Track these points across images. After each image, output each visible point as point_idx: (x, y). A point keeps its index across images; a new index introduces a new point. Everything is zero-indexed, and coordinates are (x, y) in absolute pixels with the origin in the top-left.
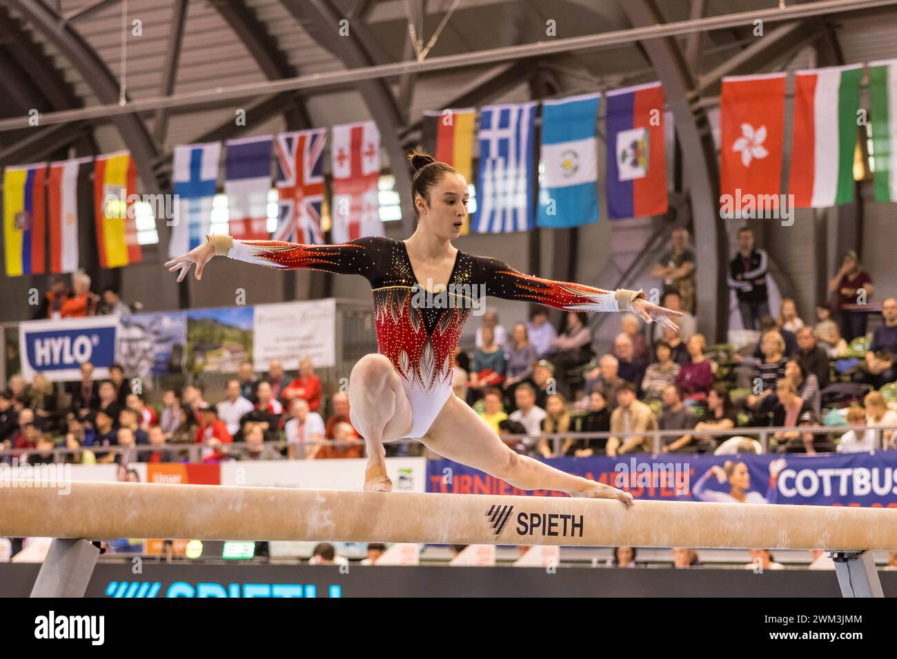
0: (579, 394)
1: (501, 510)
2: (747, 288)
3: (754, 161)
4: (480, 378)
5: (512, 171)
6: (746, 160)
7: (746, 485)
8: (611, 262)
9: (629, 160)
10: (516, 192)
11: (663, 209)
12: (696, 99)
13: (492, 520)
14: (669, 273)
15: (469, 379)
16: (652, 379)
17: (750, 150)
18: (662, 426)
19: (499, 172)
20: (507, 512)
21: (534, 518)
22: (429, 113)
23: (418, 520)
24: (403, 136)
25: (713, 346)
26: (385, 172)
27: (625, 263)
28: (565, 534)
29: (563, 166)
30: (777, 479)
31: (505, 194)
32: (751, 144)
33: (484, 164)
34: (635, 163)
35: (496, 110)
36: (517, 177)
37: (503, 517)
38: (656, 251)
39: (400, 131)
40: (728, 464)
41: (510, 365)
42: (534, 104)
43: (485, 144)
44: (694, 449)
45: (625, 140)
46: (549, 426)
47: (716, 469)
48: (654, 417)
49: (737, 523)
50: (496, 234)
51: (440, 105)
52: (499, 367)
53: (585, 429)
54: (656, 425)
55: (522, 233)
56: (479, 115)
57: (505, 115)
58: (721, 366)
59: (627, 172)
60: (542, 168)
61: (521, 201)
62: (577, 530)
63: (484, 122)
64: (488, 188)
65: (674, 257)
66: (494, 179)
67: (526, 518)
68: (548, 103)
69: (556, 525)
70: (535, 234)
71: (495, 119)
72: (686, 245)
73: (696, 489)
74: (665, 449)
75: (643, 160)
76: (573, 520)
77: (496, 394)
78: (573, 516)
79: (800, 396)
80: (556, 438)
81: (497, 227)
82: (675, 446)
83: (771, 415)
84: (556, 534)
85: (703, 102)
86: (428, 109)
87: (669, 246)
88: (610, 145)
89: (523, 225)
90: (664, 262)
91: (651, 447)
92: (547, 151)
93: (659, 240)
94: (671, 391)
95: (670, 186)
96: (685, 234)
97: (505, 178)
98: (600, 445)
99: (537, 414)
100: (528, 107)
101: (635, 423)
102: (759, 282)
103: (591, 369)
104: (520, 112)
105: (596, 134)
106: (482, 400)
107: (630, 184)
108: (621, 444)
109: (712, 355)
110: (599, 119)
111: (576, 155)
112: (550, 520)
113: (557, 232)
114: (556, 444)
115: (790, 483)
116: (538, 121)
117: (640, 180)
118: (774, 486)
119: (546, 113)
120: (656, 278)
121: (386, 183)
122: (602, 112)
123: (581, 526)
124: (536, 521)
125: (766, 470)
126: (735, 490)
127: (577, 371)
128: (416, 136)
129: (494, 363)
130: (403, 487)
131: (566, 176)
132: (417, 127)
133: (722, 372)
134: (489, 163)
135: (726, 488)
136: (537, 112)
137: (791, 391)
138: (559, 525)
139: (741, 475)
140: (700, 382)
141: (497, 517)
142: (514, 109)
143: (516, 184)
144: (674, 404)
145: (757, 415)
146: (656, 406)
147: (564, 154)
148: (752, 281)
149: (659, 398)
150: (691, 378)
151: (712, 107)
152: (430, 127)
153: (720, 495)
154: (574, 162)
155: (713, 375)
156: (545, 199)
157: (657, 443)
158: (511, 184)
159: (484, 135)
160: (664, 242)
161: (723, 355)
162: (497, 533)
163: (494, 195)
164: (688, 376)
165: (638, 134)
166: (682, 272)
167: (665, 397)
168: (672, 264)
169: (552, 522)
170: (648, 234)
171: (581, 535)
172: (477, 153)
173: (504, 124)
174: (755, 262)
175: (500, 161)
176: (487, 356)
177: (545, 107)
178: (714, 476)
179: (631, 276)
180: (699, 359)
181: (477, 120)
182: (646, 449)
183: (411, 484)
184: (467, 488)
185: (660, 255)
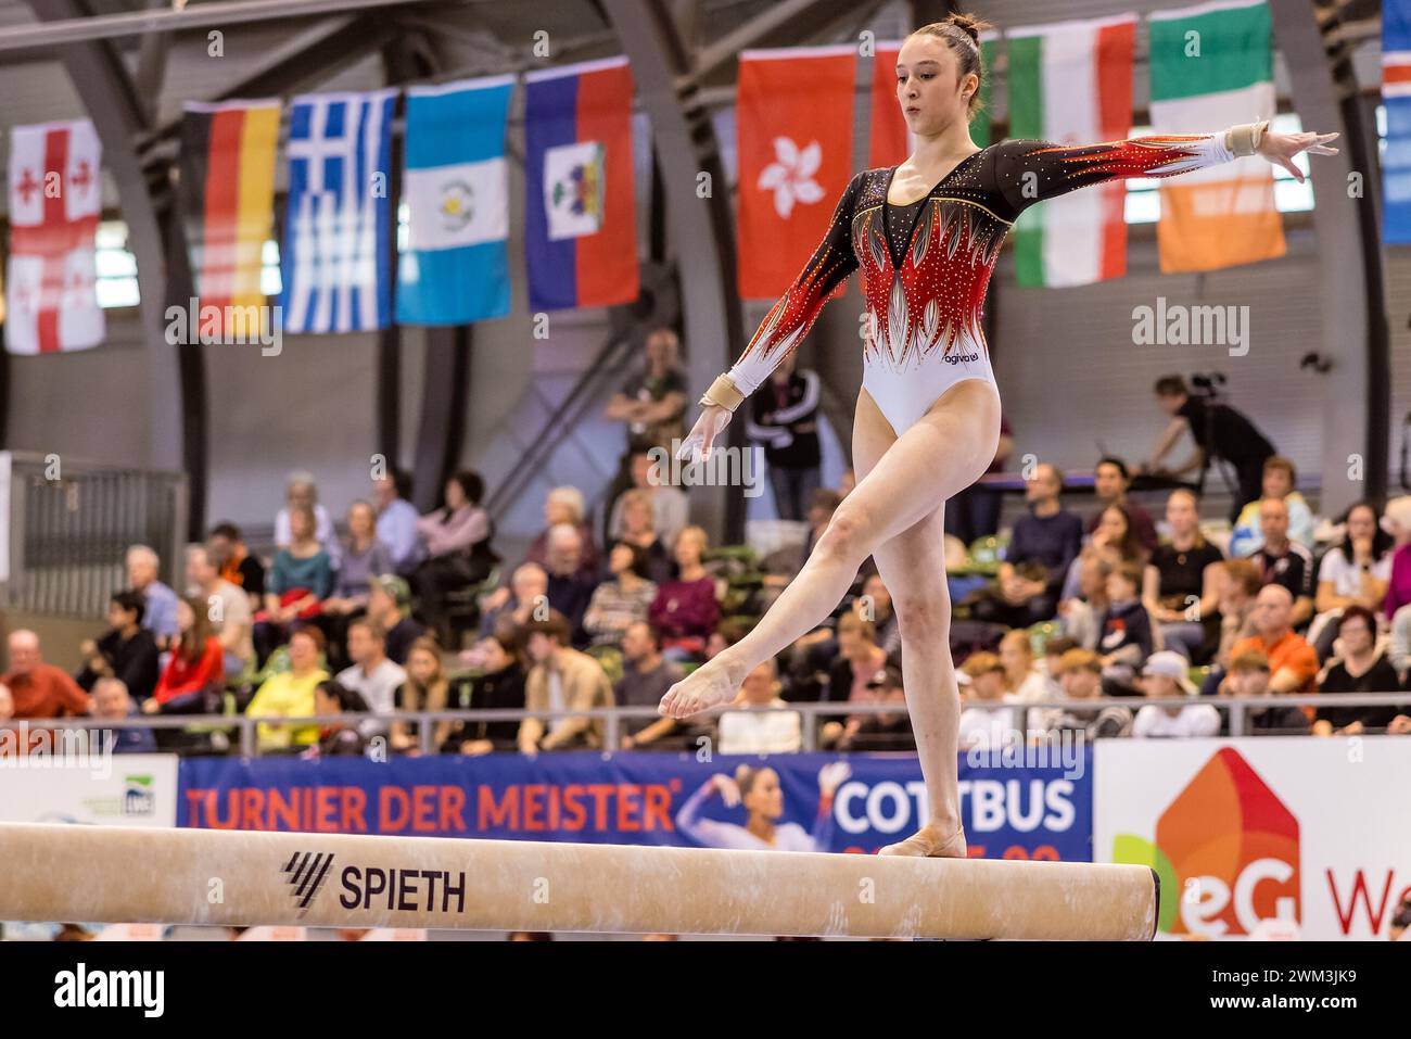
0: (469, 636)
1: (311, 861)
2: (783, 440)
3: (799, 207)
4: (284, 604)
5: (349, 217)
6: (784, 206)
7: (776, 810)
8: (530, 391)
9: (568, 201)
10: (356, 257)
11: (629, 293)
12: (689, 92)
13: (294, 881)
14: (639, 412)
15: (262, 607)
16: (605, 608)
17: (791, 189)
18: (622, 699)
19: (326, 219)
20: (322, 866)
21: (373, 876)
22: (193, 106)
23: (153, 880)
24: (143, 149)
25: (719, 551)
26: (108, 215)
27: (557, 393)
28: (430, 908)
29: (444, 210)
30: (833, 800)
31: (336, 260)
32: (792, 176)
33: (297, 204)
34: (579, 207)
35: (319, 104)
36: (359, 228)
37: (315, 875)
38: (614, 372)
39: (140, 138)
40: (743, 770)
41: (341, 580)
42: (392, 93)
43: (299, 167)
44: (680, 741)
45: (559, 164)
46: (410, 698)
47: (721, 781)
48: (607, 682)
49: (752, 888)
50: (321, 336)
51: (216, 91)
52: (319, 584)
53: (476, 703)
54: (610, 696)
55: (368, 333)
56: (288, 111)
57: (336, 114)
58: (734, 587)
59: (565, 223)
60: (404, 213)
61: (365, 274)
62: (454, 899)
63: (298, 126)
64: (303, 248)
65: (651, 383)
66: (315, 232)
67: (359, 877)
68: (418, 91)
69: (414, 890)
70: (390, 337)
71: (319, 121)
72: (673, 361)
73: (684, 817)
74: (628, 742)
75: (594, 202)
76: (446, 881)
77: (313, 637)
78: (447, 874)
79: (880, 644)
80: (424, 720)
81: (321, 323)
82: (646, 735)
83: (824, 679)
84: (413, 907)
85: (705, 96)
86: (194, 98)
87: (639, 362)
88: (531, 172)
89: (370, 319)
90: (630, 392)
91: (601, 738)
92: (413, 179)
93: (622, 350)
94: (639, 633)
95: (643, 251)
96: (671, 340)
97: (337, 230)
98: (506, 734)
99: (391, 674)
100: (379, 98)
101: (571, 693)
102: (805, 428)
103: (492, 591)
104: (365, 108)
105: (506, 151)
106: (284, 646)
107: (568, 245)
108: (546, 732)
109: (716, 566)
110: (512, 123)
111: (468, 190)
112: (402, 881)
113: (432, 333)
114: (425, 730)
115: (858, 808)
116: (399, 126)
117: (587, 239)
118: (828, 813)
119: (412, 111)
120: (614, 420)
121: (111, 237)
122: (518, 110)
123: (460, 891)
124: (376, 882)
125: (812, 783)
126: (756, 819)
127: (466, 594)
128: (169, 148)
129: (311, 575)
130: (134, 812)
131: (451, 229)
132: (171, 132)
133: (733, 598)
134: (306, 201)
135: (738, 816)
136: (397, 108)
137: (865, 635)
138: (419, 890)
139: (766, 794)
140: (695, 618)
141: (303, 874)
142: (353, 103)
143: (358, 243)
144: (643, 657)
145: (798, 679)
146: (612, 660)
147: (446, 188)
148: (790, 427)
149: (617, 646)
150: (680, 609)
151: (721, 105)
152: (195, 132)
153: (728, 831)
154: (466, 203)
155: (718, 604)
156: (409, 271)
157: (611, 731)
158: (346, 243)
159: (298, 149)
160: (632, 352)
161: (736, 567)
162: (303, 904)
163: (317, 261)
164: (673, 605)
165: (585, 154)
166: (665, 409)
167: (627, 644)
168: (644, 395)
169: (407, 884)
170: (601, 338)
171: (460, 909)
172: (284, 183)
173: (334, 129)
174: (796, 391)
175: (328, 200)
176: (298, 563)
177: (410, 99)
178: (717, 794)
179: (568, 417)
180: (694, 573)
181: (283, 121)
182: (592, 741)
183: (149, 805)
184: (255, 813)
185: (624, 378)
